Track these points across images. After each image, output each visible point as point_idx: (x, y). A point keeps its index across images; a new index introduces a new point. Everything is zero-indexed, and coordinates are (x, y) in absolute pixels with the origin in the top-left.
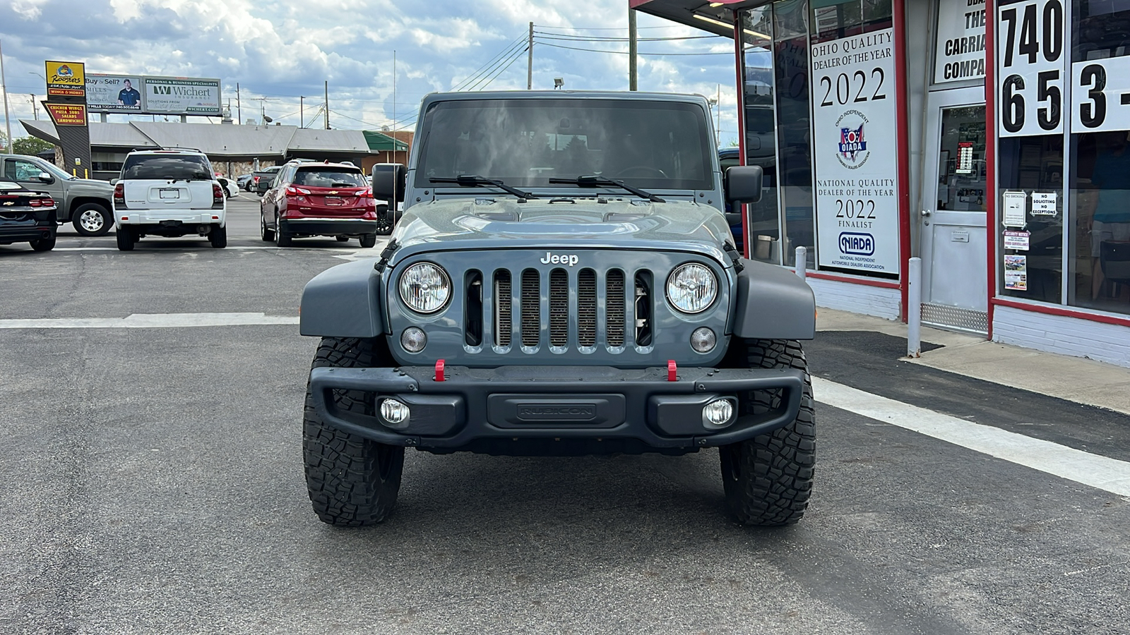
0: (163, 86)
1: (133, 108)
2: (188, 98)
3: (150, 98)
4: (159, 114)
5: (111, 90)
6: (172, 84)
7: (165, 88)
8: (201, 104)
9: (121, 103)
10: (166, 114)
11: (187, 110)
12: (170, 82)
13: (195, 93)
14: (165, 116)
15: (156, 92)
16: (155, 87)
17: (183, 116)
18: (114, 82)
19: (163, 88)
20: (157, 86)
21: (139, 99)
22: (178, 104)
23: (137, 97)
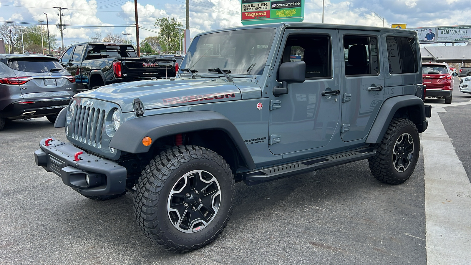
0: (445, 30)
1: (431, 41)
2: (456, 35)
3: (440, 36)
4: (442, 43)
5: (423, 34)
6: (450, 29)
7: (446, 31)
8: (462, 37)
9: (426, 39)
10: (445, 43)
11: (455, 40)
12: (449, 28)
13: (460, 32)
14: (445, 44)
15: (442, 33)
16: (442, 31)
17: (453, 43)
18: (425, 30)
19: (445, 31)
20: (443, 30)
21: (434, 37)
22: (451, 38)
23: (434, 36)
